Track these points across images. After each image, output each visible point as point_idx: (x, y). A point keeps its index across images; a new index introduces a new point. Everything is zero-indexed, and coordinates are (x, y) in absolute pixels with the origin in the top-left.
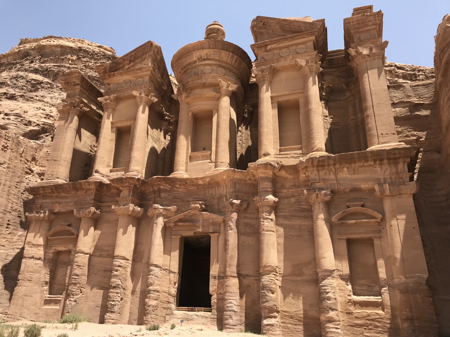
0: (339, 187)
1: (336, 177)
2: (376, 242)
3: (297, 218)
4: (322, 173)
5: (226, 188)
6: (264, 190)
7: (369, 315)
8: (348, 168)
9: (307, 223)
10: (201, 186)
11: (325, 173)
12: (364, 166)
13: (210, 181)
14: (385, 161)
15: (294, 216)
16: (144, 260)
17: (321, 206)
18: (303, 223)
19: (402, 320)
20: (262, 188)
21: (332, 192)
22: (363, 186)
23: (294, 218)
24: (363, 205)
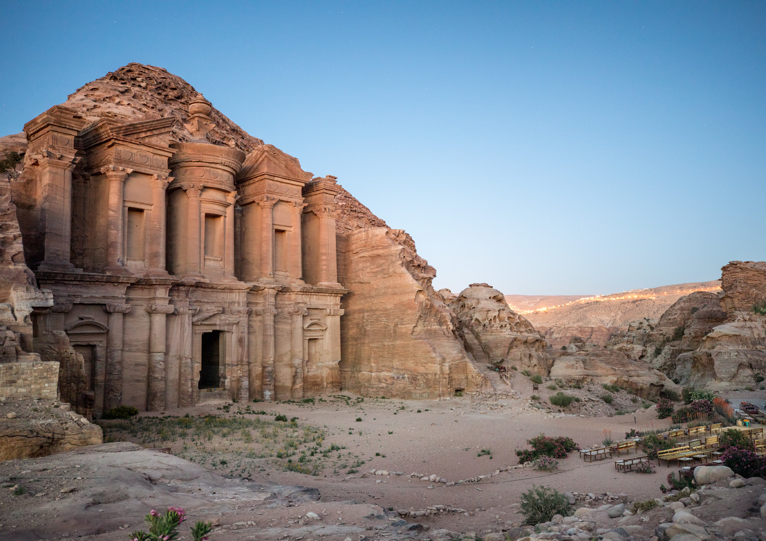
0: (311, 307)
1: (310, 300)
2: (319, 341)
8: (316, 295)
9: (286, 327)
10: (216, 290)
11: (305, 297)
12: (323, 295)
13: (226, 287)
16: (172, 354)
18: (284, 327)
22: (320, 307)
24: (319, 320)
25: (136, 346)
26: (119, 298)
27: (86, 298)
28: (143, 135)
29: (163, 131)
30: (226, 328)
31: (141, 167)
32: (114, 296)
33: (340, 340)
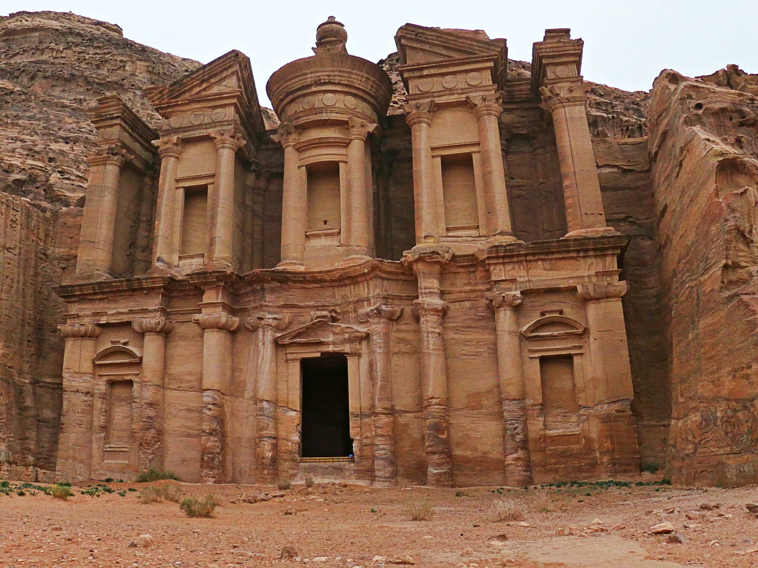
0: (532, 287)
1: (528, 272)
2: (576, 360)
3: (472, 330)
4: (509, 267)
5: (368, 287)
6: (428, 290)
7: (564, 452)
8: (543, 260)
9: (487, 337)
10: (328, 284)
11: (513, 268)
12: (564, 258)
13: (341, 276)
14: (591, 253)
15: (469, 327)
16: (248, 394)
17: (508, 313)
18: (482, 337)
19: (601, 453)
20: (425, 288)
21: (522, 293)
22: (562, 286)
23: (468, 329)
24: (561, 312)
25: (188, 382)
26: (151, 311)
27: (113, 315)
28: (198, 89)
29: (224, 74)
30: (347, 348)
31: (194, 130)
32: (142, 309)
33: (625, 353)
